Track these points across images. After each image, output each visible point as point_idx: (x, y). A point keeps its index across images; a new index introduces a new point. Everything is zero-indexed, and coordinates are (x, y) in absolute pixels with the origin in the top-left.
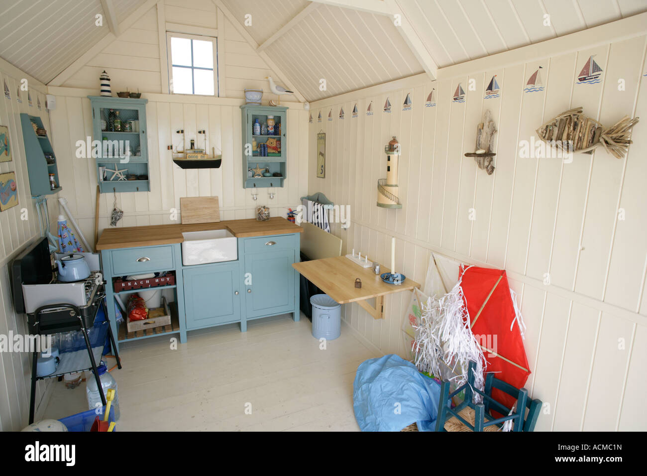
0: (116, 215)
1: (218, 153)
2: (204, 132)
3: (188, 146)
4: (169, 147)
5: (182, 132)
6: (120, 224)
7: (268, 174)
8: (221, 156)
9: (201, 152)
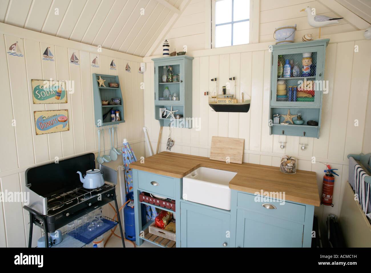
0: (171, 143)
1: (246, 98)
2: (234, 79)
3: (221, 92)
4: (205, 93)
5: (216, 79)
6: (174, 150)
7: (298, 122)
8: (250, 101)
9: (232, 97)
